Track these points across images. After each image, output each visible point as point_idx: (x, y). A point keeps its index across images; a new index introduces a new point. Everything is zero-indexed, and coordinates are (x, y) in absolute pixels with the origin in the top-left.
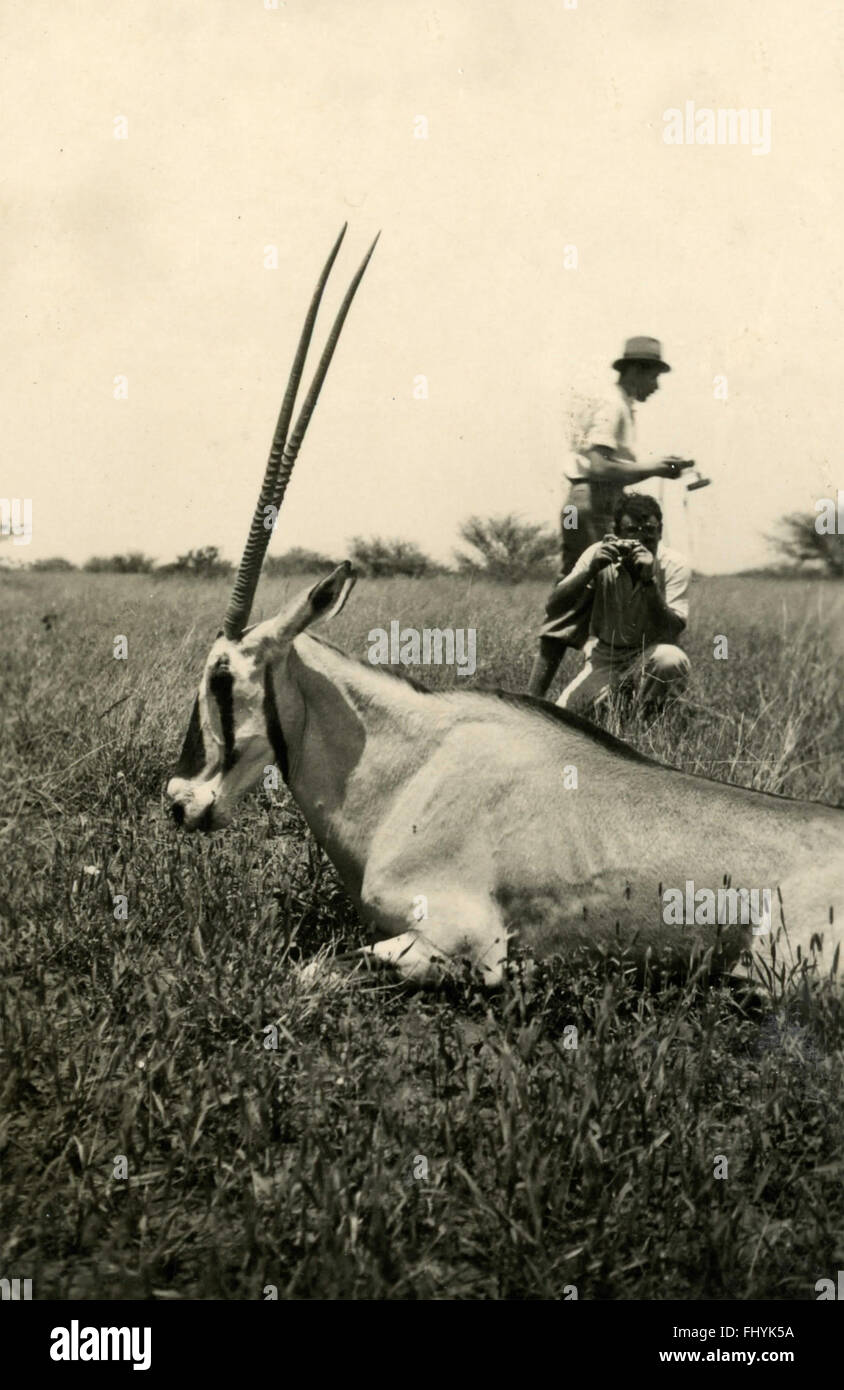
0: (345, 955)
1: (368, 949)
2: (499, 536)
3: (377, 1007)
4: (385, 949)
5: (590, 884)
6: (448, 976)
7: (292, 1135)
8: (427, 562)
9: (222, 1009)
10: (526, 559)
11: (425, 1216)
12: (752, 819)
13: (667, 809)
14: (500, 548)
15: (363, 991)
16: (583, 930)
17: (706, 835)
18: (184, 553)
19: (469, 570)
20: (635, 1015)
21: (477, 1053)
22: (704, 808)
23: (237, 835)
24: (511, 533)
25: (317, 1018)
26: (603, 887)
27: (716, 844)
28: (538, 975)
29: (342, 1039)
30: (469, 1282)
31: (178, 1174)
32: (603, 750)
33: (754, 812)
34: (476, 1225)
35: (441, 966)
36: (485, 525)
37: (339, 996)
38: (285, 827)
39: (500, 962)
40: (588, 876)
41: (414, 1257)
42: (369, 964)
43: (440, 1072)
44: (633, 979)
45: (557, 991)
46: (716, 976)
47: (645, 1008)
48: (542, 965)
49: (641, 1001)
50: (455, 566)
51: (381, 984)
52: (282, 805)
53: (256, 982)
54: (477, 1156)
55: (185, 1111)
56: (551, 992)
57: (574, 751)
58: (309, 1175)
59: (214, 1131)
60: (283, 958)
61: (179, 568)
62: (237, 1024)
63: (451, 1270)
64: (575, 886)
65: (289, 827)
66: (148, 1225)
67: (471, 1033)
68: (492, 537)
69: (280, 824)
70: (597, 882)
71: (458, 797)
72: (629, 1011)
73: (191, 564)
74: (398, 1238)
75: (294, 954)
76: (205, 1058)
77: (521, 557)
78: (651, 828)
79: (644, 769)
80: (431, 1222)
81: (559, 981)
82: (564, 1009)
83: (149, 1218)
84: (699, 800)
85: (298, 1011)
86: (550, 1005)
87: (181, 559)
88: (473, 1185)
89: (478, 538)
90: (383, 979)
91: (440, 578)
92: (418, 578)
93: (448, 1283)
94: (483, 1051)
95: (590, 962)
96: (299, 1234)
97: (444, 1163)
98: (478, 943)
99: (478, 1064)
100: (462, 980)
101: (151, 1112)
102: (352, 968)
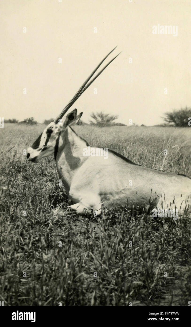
0: (64, 208)
1: (69, 206)
2: (99, 116)
3: (71, 219)
4: (73, 207)
5: (121, 192)
6: (88, 213)
7: (52, 247)
8: (83, 122)
9: (36, 219)
10: (106, 121)
11: (83, 264)
12: (159, 176)
13: (139, 175)
14: (99, 119)
15: (68, 215)
16: (119, 202)
17: (148, 180)
18: (26, 119)
19: (92, 124)
20: (130, 221)
21: (94, 229)
22: (148, 174)
23: (39, 182)
24: (102, 116)
25: (58, 221)
26: (124, 192)
27: (150, 182)
28: (108, 212)
29: (63, 226)
30: (92, 278)
31: (26, 255)
32: (125, 162)
33: (159, 175)
34: (94, 266)
35: (86, 210)
36: (96, 114)
37: (63, 216)
38: (50, 180)
39: (100, 209)
40: (121, 190)
41: (80, 272)
42: (69, 210)
43: (86, 233)
44: (130, 213)
45: (113, 216)
46: (149, 212)
47: (133, 219)
48: (109, 210)
49: (132, 218)
50: (89, 123)
51: (72, 214)
52: (49, 175)
53: (44, 213)
54: (95, 251)
55: (28, 241)
56: (111, 216)
57: (119, 162)
58: (56, 254)
59: (34, 246)
60: (50, 208)
61: (25, 122)
62: (39, 222)
63: (88, 276)
64: (117, 192)
65: (51, 180)
66: (19, 265)
67: (93, 225)
68: (98, 116)
69: (49, 179)
70: (123, 191)
71: (92, 171)
72: (129, 220)
73: (27, 121)
74: (77, 267)
75: (52, 207)
76: (32, 229)
77: (104, 121)
78: (136, 178)
79: (134, 166)
80: (84, 265)
81: (113, 214)
82: (114, 220)
83: (20, 264)
84: (147, 172)
85: (54, 219)
86: (111, 219)
87: (25, 120)
88: (94, 257)
89: (94, 117)
90: (73, 213)
91: (85, 126)
92: (80, 125)
93: (88, 278)
94: (96, 229)
95: (120, 209)
96: (54, 267)
97: (87, 252)
98: (95, 205)
99: (95, 232)
100: (91, 213)
101: (20, 241)
102: (65, 211)
